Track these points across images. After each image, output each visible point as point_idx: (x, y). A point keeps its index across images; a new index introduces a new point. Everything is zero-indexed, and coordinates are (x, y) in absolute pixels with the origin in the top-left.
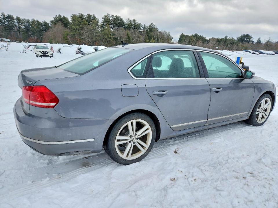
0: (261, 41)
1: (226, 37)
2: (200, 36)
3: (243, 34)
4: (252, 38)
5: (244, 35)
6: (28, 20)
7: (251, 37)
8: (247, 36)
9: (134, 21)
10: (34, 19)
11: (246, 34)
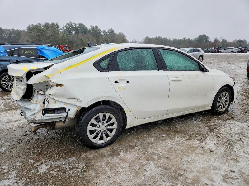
1: (185, 38)
5: (201, 35)
6: (9, 29)
9: (96, 27)
10: (13, 29)
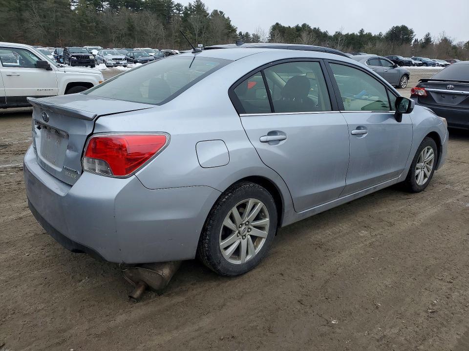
0: (432, 40)
2: (315, 28)
3: (395, 26)
4: (414, 34)
7: (412, 32)
8: (404, 29)
11: (400, 25)
